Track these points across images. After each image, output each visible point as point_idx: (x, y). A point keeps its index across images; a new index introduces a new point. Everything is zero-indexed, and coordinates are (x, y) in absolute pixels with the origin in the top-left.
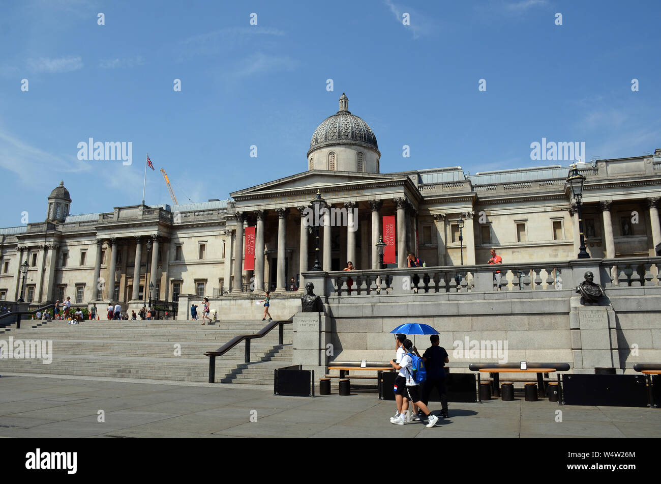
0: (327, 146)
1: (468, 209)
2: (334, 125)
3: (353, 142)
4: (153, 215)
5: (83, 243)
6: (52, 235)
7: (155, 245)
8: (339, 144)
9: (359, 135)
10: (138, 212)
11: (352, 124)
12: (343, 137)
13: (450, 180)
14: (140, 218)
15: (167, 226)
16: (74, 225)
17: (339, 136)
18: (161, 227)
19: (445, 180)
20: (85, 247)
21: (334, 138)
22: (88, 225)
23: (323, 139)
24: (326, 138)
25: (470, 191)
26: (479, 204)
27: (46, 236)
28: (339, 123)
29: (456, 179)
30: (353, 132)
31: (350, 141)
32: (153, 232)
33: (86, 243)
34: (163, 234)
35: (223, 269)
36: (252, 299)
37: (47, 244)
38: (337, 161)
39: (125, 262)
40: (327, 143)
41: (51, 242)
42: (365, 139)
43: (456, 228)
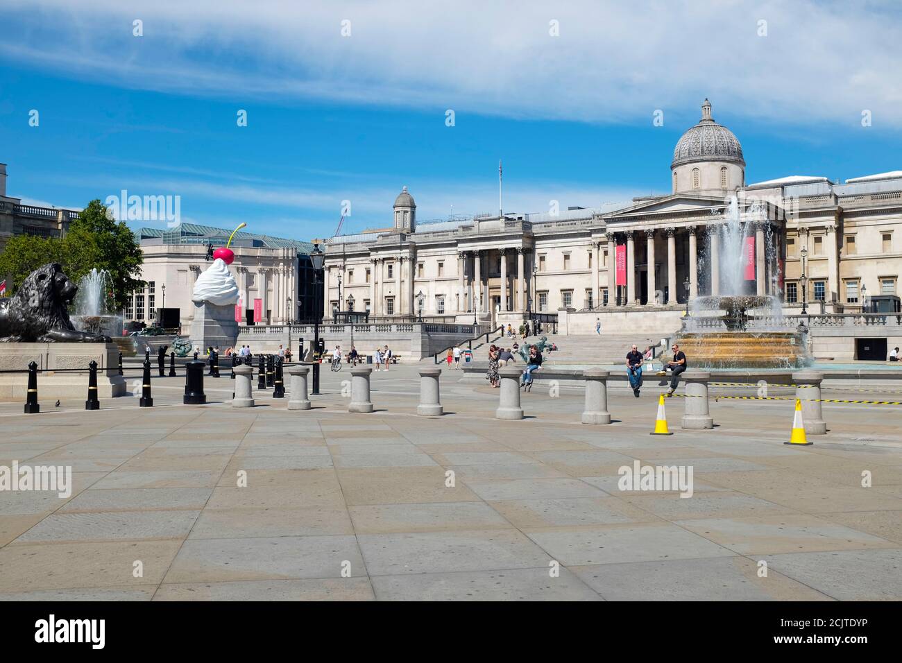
0: (691, 162)
1: (830, 221)
2: (696, 139)
3: (717, 157)
4: (516, 228)
5: (439, 253)
6: (407, 247)
7: (521, 257)
8: (702, 161)
9: (722, 149)
10: (501, 224)
11: (715, 137)
12: (707, 152)
13: (815, 193)
14: (503, 230)
15: (529, 237)
16: (427, 235)
17: (702, 151)
18: (524, 238)
19: (809, 193)
20: (442, 258)
21: (698, 153)
22: (443, 235)
23: (687, 154)
24: (689, 153)
25: (834, 204)
26: (841, 215)
27: (400, 248)
28: (702, 138)
29: (821, 192)
30: (716, 147)
31: (713, 157)
32: (518, 244)
33: (443, 253)
34: (528, 246)
35: (590, 279)
36: (626, 312)
37: (403, 255)
38: (701, 177)
39: (487, 273)
40: (690, 159)
41: (406, 253)
42: (729, 151)
43: (818, 240)
